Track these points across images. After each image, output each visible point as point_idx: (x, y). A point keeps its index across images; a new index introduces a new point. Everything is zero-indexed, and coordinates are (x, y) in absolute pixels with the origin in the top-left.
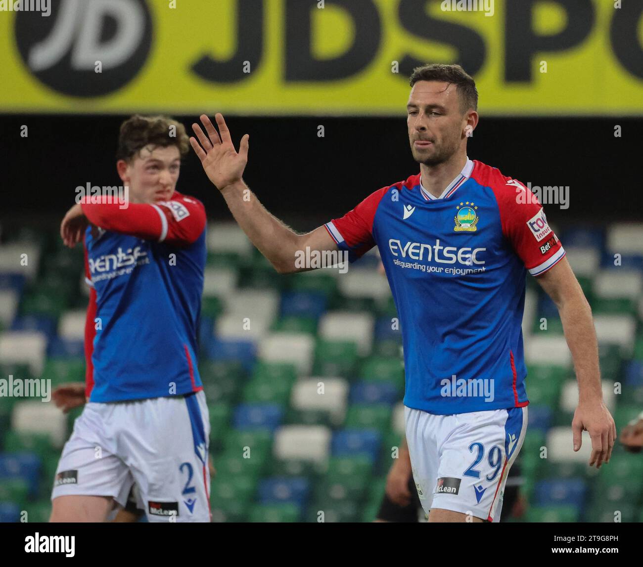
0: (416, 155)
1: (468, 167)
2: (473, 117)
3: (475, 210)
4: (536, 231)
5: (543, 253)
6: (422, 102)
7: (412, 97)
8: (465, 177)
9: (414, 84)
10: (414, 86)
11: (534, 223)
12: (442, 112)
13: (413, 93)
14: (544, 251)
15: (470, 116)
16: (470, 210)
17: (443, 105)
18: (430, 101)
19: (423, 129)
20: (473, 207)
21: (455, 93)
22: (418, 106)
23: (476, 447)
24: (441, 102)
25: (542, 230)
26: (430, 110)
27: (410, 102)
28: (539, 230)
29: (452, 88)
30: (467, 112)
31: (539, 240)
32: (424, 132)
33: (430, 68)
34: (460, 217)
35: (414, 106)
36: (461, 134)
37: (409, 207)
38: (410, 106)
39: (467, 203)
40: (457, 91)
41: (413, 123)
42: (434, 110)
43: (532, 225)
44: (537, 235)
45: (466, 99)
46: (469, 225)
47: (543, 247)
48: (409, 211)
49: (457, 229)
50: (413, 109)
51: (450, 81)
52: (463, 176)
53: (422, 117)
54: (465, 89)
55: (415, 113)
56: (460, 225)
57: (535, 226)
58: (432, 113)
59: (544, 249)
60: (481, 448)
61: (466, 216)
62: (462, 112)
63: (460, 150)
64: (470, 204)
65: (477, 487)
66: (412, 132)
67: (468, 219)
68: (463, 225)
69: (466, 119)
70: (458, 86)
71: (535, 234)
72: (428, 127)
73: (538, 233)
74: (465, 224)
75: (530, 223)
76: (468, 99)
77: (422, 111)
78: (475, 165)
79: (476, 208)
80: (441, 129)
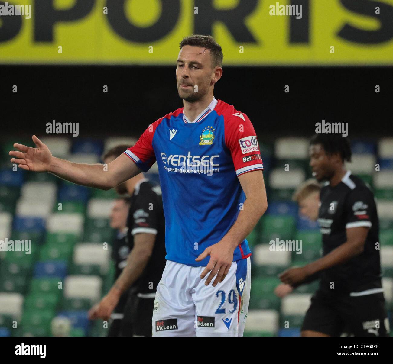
0: (181, 93)
1: (214, 103)
2: (219, 71)
3: (213, 131)
4: (243, 147)
5: (244, 161)
6: (187, 59)
7: (180, 56)
8: (211, 110)
9: (182, 47)
10: (183, 48)
11: (244, 141)
12: (200, 67)
13: (182, 53)
14: (245, 160)
15: (217, 70)
16: (210, 132)
17: (200, 62)
18: (192, 59)
19: (187, 77)
20: (212, 129)
21: (209, 55)
22: (185, 61)
23: (220, 294)
24: (199, 60)
25: (247, 148)
26: (191, 65)
27: (179, 59)
28: (246, 147)
29: (208, 51)
30: (216, 68)
31: (243, 153)
32: (187, 79)
33: (194, 37)
34: (204, 136)
35: (182, 62)
36: (210, 82)
37: (173, 131)
38: (179, 61)
39: (209, 127)
40: (210, 53)
41: (180, 73)
42: (195, 65)
43: (242, 142)
44: (243, 150)
45: (215, 59)
46: (208, 141)
47: (245, 158)
48: (173, 133)
49: (201, 144)
50: (180, 64)
51: (206, 47)
52: (210, 109)
53: (187, 69)
54: (215, 53)
55: (182, 66)
56: (203, 141)
57: (244, 144)
58: (193, 67)
59: (245, 159)
60: (223, 293)
61: (207, 135)
62: (213, 68)
63: (209, 92)
64: (210, 127)
65: (225, 320)
66: (179, 78)
67: (208, 137)
68: (205, 141)
69: (215, 72)
70: (211, 51)
71: (243, 149)
72: (190, 75)
73: (244, 149)
74: (206, 141)
75: (241, 141)
76: (217, 59)
77: (186, 65)
78: (218, 102)
79: (214, 130)
80: (198, 78)
